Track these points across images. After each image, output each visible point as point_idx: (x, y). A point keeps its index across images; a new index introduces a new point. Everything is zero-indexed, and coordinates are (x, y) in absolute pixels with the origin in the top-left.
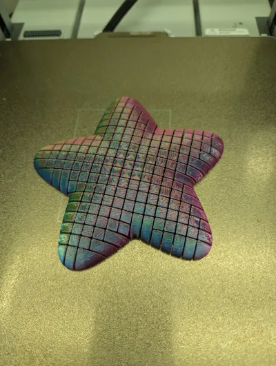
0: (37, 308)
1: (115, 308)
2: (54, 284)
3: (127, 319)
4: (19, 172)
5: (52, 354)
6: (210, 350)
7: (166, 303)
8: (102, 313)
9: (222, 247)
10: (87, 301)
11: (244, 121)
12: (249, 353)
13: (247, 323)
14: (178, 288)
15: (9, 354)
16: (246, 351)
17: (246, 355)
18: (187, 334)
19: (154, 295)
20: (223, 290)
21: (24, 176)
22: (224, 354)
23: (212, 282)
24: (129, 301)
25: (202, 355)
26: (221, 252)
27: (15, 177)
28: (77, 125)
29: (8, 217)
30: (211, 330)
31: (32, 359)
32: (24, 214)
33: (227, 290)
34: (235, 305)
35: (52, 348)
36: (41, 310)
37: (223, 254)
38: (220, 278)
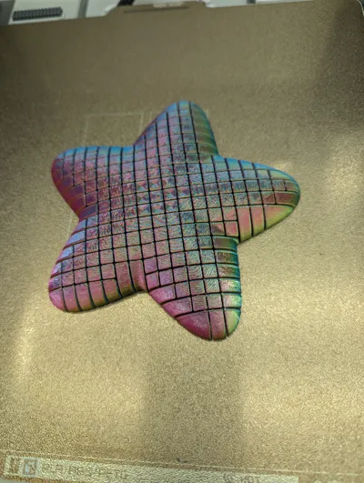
0: (41, 368)
2: (62, 338)
5: (61, 422)
6: (254, 415)
7: (199, 360)
9: (273, 288)
11: (306, 121)
12: (303, 419)
13: (302, 382)
16: (300, 417)
17: (299, 422)
19: (184, 350)
20: (273, 342)
21: (20, 206)
22: (272, 421)
23: (259, 332)
26: (270, 294)
28: (85, 136)
30: (256, 391)
31: (37, 427)
32: (21, 254)
33: (278, 342)
34: (286, 360)
35: (61, 415)
36: (46, 369)
37: (273, 298)
38: (268, 327)
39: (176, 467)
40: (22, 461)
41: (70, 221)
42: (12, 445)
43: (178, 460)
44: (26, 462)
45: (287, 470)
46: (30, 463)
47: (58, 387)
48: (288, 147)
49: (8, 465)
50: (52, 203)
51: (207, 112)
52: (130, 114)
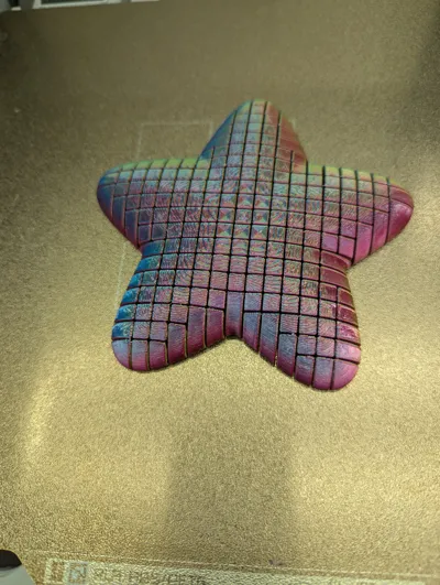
0: (90, 445)
1: (213, 443)
2: (116, 407)
3: (233, 459)
4: (48, 230)
5: (117, 514)
6: (366, 505)
7: (294, 434)
8: (193, 451)
9: (384, 344)
10: (168, 433)
11: (418, 135)
12: (428, 509)
13: (425, 463)
14: (314, 411)
15: (51, 514)
16: (423, 506)
17: (423, 513)
18: (329, 481)
19: (275, 422)
20: (387, 412)
21: (57, 237)
22: (388, 511)
23: (369, 399)
24: (235, 432)
25: (355, 513)
26: (381, 351)
27: (42, 238)
28: (139, 151)
29: (36, 304)
30: (368, 474)
31: (86, 522)
32: (60, 298)
33: (392, 412)
34: (405, 434)
35: (117, 506)
36: (96, 447)
37: (385, 356)
38: (381, 393)
39: (268, 571)
40: (66, 566)
41: (123, 256)
42: (53, 544)
43: (271, 562)
44: (73, 566)
45: (409, 574)
46: (78, 568)
47: (113, 469)
48: (397, 167)
49: (48, 571)
50: (98, 234)
51: (293, 122)
52: (196, 122)
